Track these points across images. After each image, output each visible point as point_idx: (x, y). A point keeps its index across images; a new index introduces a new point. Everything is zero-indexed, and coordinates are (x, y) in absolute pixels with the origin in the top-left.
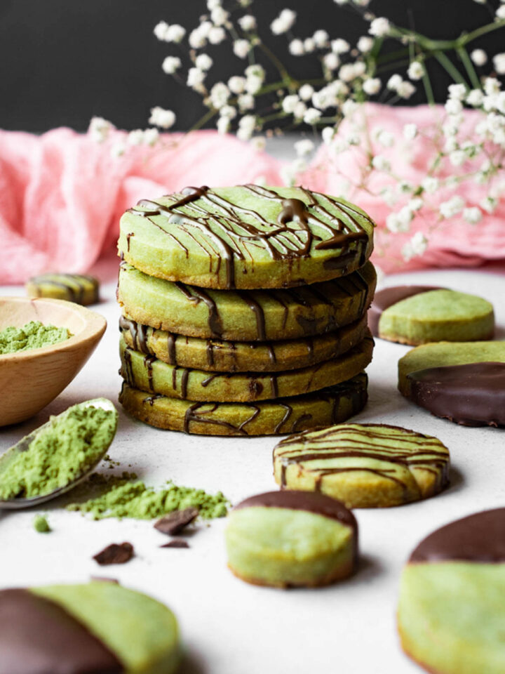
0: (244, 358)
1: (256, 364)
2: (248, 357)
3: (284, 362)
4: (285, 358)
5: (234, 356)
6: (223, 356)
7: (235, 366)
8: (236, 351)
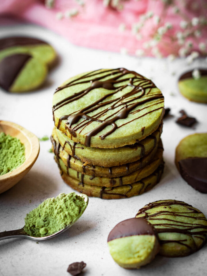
0: (98, 172)
1: (103, 174)
2: (100, 172)
3: (115, 174)
4: (116, 173)
5: (94, 171)
6: (89, 170)
7: (94, 174)
8: (94, 169)
